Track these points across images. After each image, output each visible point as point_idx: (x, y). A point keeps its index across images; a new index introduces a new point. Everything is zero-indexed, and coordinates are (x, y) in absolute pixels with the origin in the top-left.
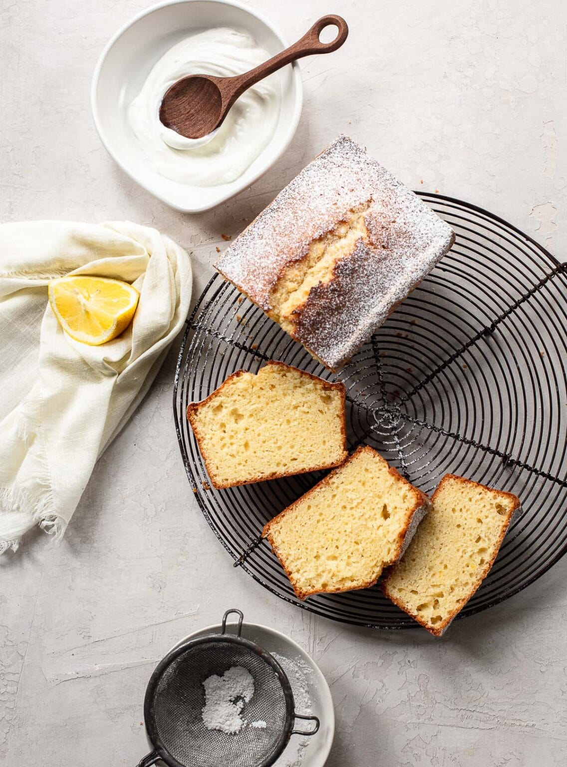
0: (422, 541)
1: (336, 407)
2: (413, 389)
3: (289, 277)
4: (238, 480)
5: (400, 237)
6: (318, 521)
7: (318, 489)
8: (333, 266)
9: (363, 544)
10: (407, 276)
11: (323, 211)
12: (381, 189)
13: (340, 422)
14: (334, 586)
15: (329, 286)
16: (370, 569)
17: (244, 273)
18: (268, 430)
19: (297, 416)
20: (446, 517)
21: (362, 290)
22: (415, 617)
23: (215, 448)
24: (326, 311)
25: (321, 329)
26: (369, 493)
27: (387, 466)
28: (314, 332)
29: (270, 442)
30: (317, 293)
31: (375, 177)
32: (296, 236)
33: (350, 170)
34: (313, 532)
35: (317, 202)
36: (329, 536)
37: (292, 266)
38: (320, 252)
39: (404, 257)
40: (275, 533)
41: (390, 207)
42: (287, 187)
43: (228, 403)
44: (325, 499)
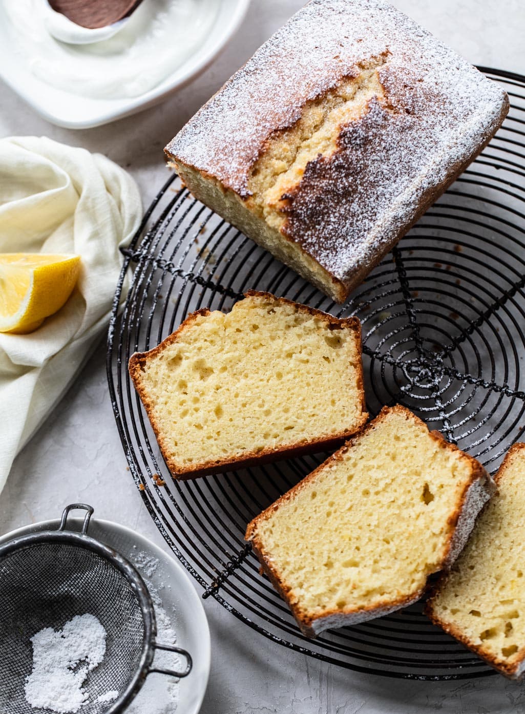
0: (484, 539)
1: (349, 351)
2: (461, 333)
3: (275, 152)
4: (207, 459)
5: (430, 101)
6: (329, 514)
7: (326, 469)
8: (337, 135)
9: (397, 541)
10: (442, 153)
11: (321, 66)
12: (400, 40)
13: (355, 372)
14: (355, 604)
15: (332, 162)
16: (408, 577)
17: (210, 153)
18: (250, 389)
19: (292, 365)
20: (517, 503)
21: (379, 170)
22: (478, 648)
23: (172, 416)
24: (329, 196)
25: (323, 224)
26: (402, 469)
27: (427, 430)
28: (314, 227)
29: (253, 404)
30: (315, 170)
31: (391, 25)
32: (282, 100)
33: (355, 17)
34: (321, 529)
35: (311, 56)
36: (346, 533)
37: (278, 137)
38: (318, 119)
39: (438, 128)
40: (265, 533)
41: (414, 62)
42: (268, 43)
43: (190, 352)
44: (337, 483)
